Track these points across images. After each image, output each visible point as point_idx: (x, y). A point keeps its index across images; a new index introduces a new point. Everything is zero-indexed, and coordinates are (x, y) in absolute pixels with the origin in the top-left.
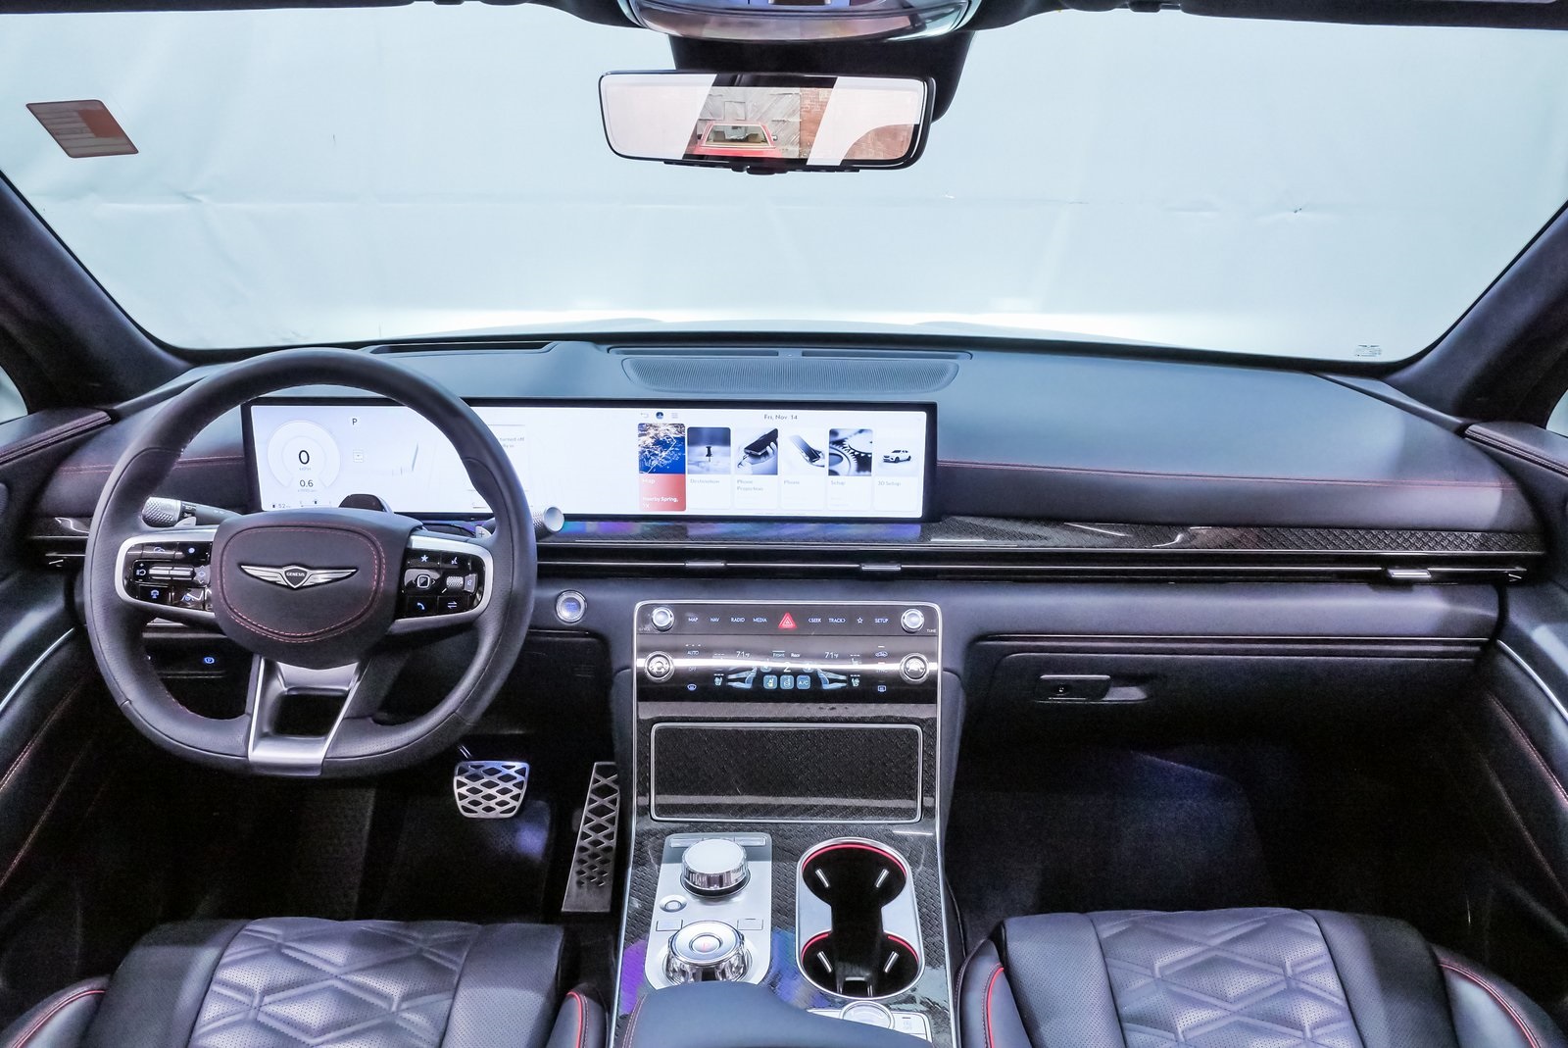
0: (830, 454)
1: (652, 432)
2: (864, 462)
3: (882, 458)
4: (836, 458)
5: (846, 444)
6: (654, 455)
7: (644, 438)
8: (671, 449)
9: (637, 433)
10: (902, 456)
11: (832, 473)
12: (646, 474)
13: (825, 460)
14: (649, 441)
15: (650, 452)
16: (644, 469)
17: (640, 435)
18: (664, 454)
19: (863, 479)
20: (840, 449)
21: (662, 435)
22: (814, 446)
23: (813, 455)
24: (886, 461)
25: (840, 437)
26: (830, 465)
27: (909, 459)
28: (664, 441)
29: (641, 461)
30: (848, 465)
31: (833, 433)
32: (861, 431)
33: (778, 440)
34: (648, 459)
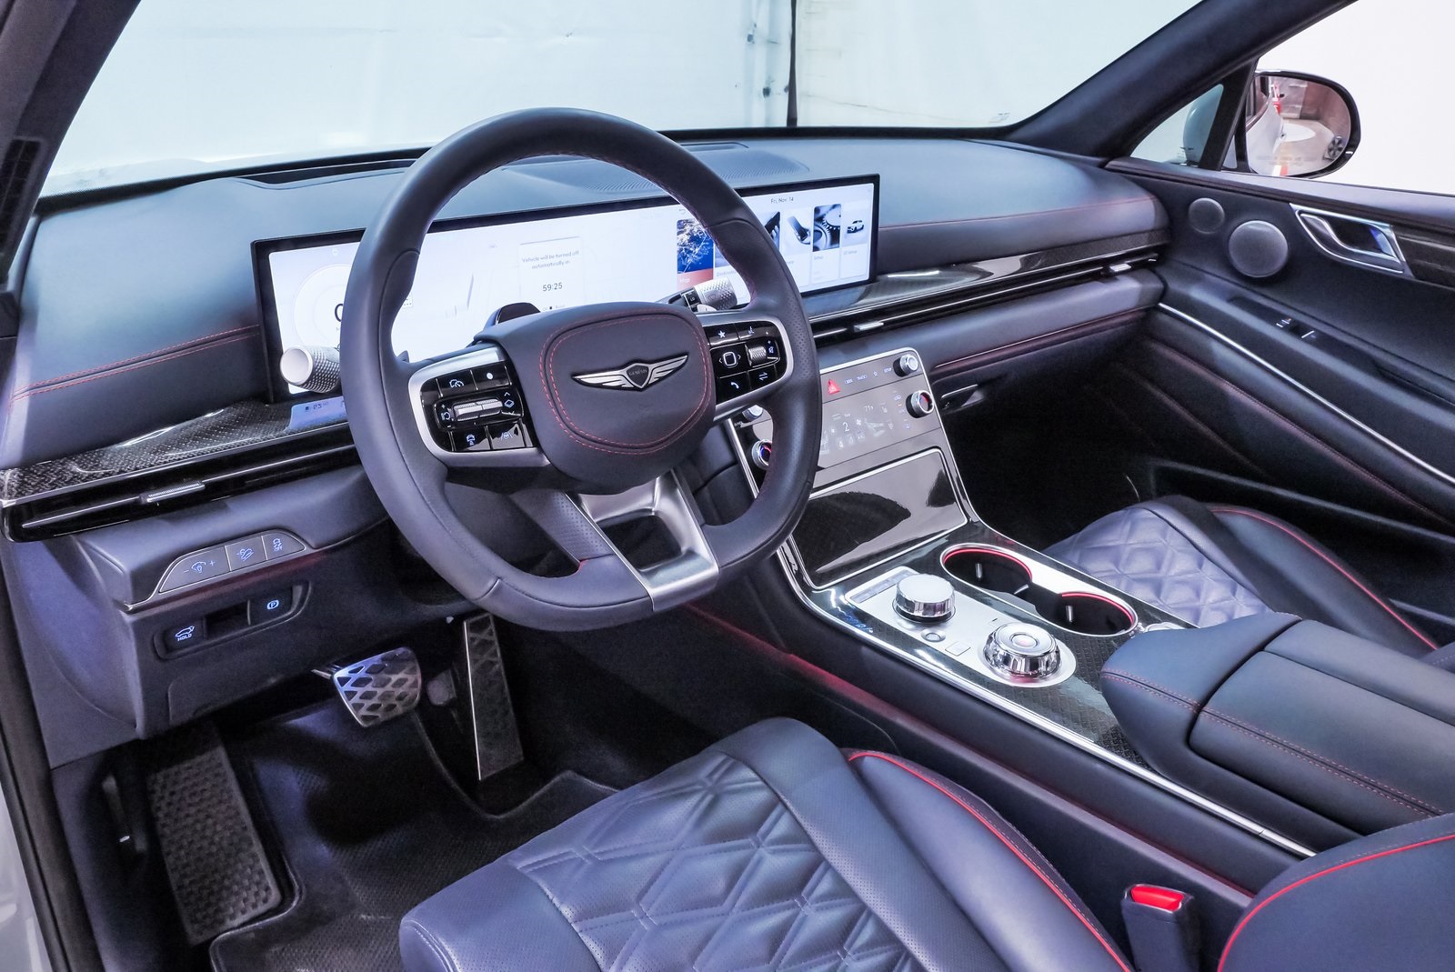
0: (815, 231)
1: (688, 228)
2: (835, 235)
3: (846, 229)
4: (818, 234)
5: (825, 219)
6: (690, 252)
7: (681, 236)
8: (703, 244)
9: (676, 230)
10: (858, 226)
11: (816, 249)
12: (684, 274)
13: (810, 239)
14: (685, 238)
15: (686, 249)
16: (682, 268)
17: (679, 233)
18: (697, 250)
19: (835, 251)
20: (821, 225)
21: (696, 230)
22: (804, 225)
23: (802, 233)
24: (849, 232)
25: (821, 213)
26: (814, 242)
27: (862, 228)
28: (697, 237)
29: (679, 260)
30: (825, 239)
31: (817, 210)
32: (834, 206)
33: (781, 222)
34: (684, 257)
